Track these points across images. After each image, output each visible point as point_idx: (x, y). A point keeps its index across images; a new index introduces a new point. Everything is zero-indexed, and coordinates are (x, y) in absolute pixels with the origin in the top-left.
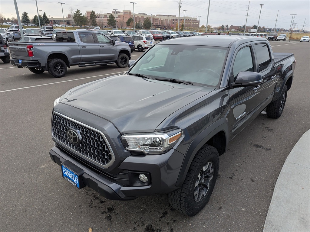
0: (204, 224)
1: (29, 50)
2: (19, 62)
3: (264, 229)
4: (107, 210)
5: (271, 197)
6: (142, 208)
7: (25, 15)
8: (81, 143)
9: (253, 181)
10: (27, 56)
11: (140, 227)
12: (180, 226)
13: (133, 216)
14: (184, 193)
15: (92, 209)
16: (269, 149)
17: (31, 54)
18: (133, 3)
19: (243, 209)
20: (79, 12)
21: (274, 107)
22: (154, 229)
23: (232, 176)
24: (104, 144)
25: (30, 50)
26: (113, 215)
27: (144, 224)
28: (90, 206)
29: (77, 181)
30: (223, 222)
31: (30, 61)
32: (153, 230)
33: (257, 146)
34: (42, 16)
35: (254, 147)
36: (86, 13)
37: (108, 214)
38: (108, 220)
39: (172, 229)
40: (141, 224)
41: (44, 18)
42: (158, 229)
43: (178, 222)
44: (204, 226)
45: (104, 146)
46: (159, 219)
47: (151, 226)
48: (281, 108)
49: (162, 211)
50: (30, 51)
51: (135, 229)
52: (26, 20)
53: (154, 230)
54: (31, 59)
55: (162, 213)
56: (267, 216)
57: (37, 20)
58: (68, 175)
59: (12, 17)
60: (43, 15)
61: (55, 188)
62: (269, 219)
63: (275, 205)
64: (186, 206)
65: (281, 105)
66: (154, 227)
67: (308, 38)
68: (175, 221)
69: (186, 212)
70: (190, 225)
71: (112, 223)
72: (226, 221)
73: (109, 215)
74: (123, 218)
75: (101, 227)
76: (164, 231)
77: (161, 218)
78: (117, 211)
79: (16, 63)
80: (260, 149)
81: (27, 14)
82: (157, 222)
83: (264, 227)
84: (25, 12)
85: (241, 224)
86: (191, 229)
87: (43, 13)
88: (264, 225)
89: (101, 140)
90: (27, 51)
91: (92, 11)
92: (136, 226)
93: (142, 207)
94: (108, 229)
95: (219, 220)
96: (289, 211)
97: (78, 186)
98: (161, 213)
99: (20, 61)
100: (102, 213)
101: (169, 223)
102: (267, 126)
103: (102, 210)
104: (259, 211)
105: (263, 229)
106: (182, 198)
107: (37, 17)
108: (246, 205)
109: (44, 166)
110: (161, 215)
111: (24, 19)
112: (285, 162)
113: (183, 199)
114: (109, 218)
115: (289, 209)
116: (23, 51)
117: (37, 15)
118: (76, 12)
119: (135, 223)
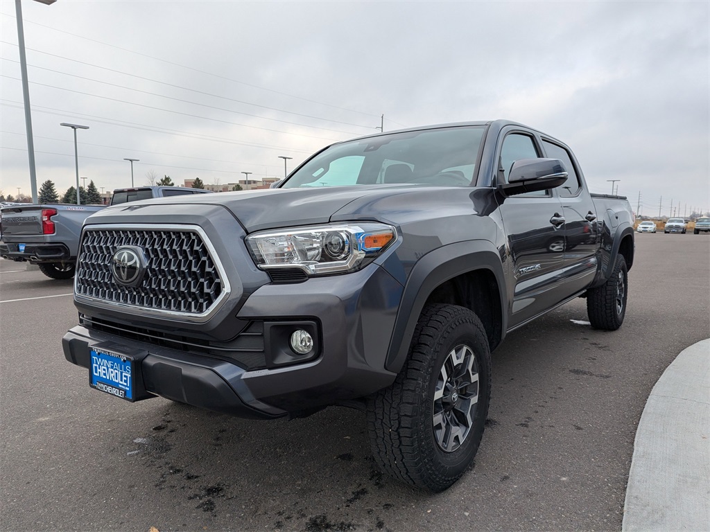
0: (467, 509)
1: (45, 219)
2: (18, 250)
3: (624, 513)
4: (203, 492)
5: (630, 455)
6: (299, 485)
7: (49, 186)
8: (146, 276)
9: (579, 428)
10: (40, 233)
11: (292, 521)
12: (401, 515)
13: (274, 500)
14: (408, 403)
15: (163, 491)
16: (607, 377)
17: (50, 228)
18: (284, 158)
19: (564, 479)
20: (169, 181)
21: (603, 299)
22: (332, 523)
23: (526, 421)
24: (204, 258)
25: (49, 219)
26: (218, 502)
27: (304, 516)
28: (156, 486)
29: (126, 381)
30: (516, 504)
31: (45, 243)
32: (328, 526)
33: (577, 372)
34: (86, 189)
35: (572, 374)
36: (184, 184)
37: (205, 499)
38: (205, 511)
39: (379, 522)
40: (295, 516)
41: (89, 192)
42: (342, 523)
43: (395, 509)
44: (467, 514)
45: (204, 262)
46: (345, 505)
47: (325, 517)
48: (619, 308)
49: (351, 489)
50: (47, 223)
51: (279, 525)
52: (50, 197)
53: (330, 526)
54: (48, 240)
55: (353, 493)
56: (628, 489)
57: (73, 196)
58: (105, 374)
59: (17, 194)
60: (89, 186)
61: (67, 457)
62: (635, 494)
63: (642, 469)
64: (416, 444)
65: (619, 301)
66: (331, 519)
67: (651, 224)
68: (387, 506)
69: (416, 464)
70: (429, 512)
71: (215, 516)
72: (524, 502)
73: (209, 501)
74: (246, 506)
75: (184, 525)
76: (359, 526)
77: (350, 501)
78: (231, 493)
79: (12, 251)
80: (585, 376)
81: (53, 184)
82: (341, 509)
83: (625, 508)
84: (49, 182)
85: (562, 507)
86: (432, 521)
87: (89, 183)
88: (623, 507)
89: (196, 248)
90: (41, 223)
91: (197, 179)
92: (281, 518)
93: (300, 482)
94: (205, 528)
95: (505, 501)
96: (682, 478)
97: (130, 396)
98: (351, 493)
99: (22, 248)
100: (190, 498)
101: (372, 510)
102: (595, 342)
103: (191, 493)
104: (606, 480)
105: (622, 514)
106: (402, 418)
107: (74, 191)
108: (569, 471)
109: (43, 420)
110: (351, 496)
111: (45, 194)
112: (650, 397)
113: (406, 422)
114: (209, 507)
115: (680, 475)
116: (32, 222)
117: (75, 187)
118: (162, 180)
119: (280, 514)
